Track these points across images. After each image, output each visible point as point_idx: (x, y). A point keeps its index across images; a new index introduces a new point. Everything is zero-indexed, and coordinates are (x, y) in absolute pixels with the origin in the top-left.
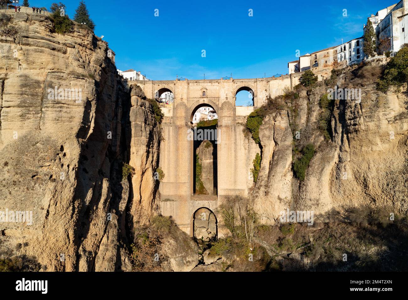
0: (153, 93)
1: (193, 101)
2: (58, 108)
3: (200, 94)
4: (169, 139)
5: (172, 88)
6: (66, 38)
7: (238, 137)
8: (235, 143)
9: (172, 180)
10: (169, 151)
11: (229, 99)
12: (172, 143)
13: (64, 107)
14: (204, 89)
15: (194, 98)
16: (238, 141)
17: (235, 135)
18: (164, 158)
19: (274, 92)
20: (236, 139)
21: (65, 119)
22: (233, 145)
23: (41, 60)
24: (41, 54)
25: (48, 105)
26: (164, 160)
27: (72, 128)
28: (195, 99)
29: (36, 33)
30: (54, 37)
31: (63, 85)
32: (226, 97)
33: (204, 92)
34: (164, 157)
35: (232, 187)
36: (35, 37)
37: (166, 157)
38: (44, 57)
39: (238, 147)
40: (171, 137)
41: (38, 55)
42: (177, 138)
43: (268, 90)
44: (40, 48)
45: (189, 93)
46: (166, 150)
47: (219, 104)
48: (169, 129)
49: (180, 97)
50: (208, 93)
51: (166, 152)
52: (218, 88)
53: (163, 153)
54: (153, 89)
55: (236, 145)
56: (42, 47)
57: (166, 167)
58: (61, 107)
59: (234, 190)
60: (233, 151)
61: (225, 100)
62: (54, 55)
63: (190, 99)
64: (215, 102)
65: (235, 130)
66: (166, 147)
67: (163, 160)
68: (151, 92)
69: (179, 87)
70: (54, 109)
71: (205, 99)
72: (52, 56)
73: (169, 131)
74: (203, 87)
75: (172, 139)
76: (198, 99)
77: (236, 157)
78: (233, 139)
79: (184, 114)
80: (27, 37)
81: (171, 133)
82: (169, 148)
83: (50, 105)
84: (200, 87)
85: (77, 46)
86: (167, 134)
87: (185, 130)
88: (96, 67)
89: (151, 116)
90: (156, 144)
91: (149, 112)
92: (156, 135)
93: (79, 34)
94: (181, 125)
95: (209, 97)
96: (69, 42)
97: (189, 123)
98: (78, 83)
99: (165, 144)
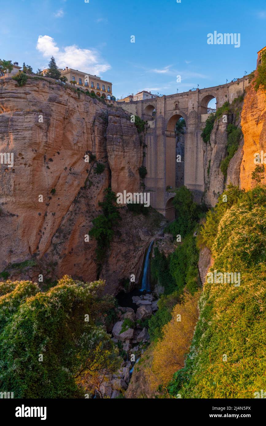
1: (169, 113)
3: (174, 106)
4: (151, 145)
5: (155, 104)
6: (25, 89)
7: (199, 142)
8: (197, 147)
9: (153, 176)
10: (151, 155)
11: (195, 109)
12: (153, 148)
14: (177, 102)
16: (199, 145)
17: (197, 140)
19: (231, 97)
20: (197, 144)
22: (195, 148)
23: (10, 105)
32: (193, 107)
33: (177, 104)
35: (194, 183)
37: (149, 158)
39: (199, 150)
40: (152, 143)
42: (156, 144)
43: (227, 95)
45: (166, 107)
47: (187, 114)
48: (150, 138)
49: (160, 111)
50: (180, 105)
51: (149, 156)
52: (187, 100)
55: (197, 148)
56: (9, 98)
57: (149, 167)
59: (195, 185)
60: (195, 154)
61: (192, 110)
63: (167, 112)
64: (184, 112)
65: (197, 135)
66: (149, 152)
67: (147, 162)
68: (141, 109)
69: (159, 102)
71: (177, 111)
73: (151, 139)
75: (153, 145)
77: (197, 158)
78: (195, 144)
79: (161, 125)
80: (1, 94)
81: (152, 141)
82: (151, 152)
84: (174, 101)
85: (33, 92)
86: (149, 141)
87: (162, 138)
88: (49, 103)
89: (128, 129)
90: (135, 149)
91: (125, 126)
92: (134, 143)
93: (34, 84)
94: (159, 134)
95: (180, 108)
96: (27, 91)
97: (165, 132)
98: (29, 116)
99: (148, 150)
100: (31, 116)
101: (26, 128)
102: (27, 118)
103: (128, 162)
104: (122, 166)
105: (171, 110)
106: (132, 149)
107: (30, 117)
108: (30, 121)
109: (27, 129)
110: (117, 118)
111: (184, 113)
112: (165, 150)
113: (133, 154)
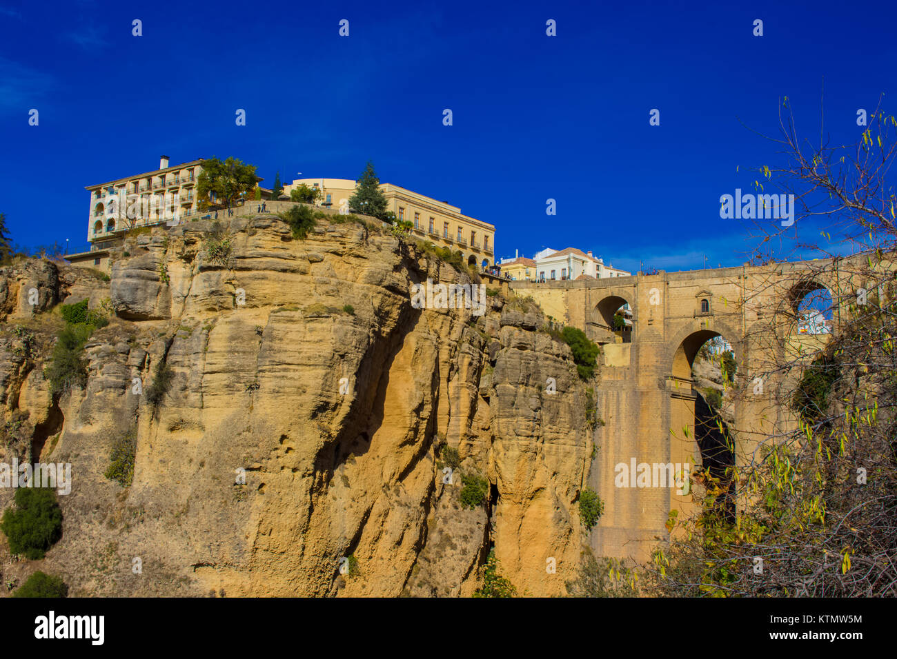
0: (588, 308)
1: (678, 324)
2: (279, 372)
3: (696, 305)
4: (618, 420)
5: (630, 295)
6: (307, 247)
9: (625, 521)
10: (618, 451)
11: (763, 318)
12: (625, 432)
13: (290, 369)
14: (704, 294)
15: (682, 318)
18: (607, 467)
21: (290, 390)
23: (264, 292)
24: (263, 281)
25: (264, 368)
26: (607, 472)
27: (301, 405)
28: (683, 320)
29: (258, 249)
30: (288, 249)
31: (291, 332)
33: (705, 301)
34: (607, 464)
36: (254, 256)
37: (611, 463)
38: (268, 286)
40: (623, 415)
41: (258, 284)
42: (636, 417)
44: (262, 272)
45: (668, 305)
46: (611, 449)
47: (739, 331)
48: (620, 396)
49: (648, 316)
50: (714, 305)
51: (611, 454)
52: (737, 291)
53: (604, 454)
54: (588, 300)
56: (265, 269)
57: (610, 490)
58: (285, 370)
61: (755, 320)
62: (284, 281)
63: (671, 321)
64: (731, 324)
65: (778, 398)
66: (611, 442)
68: (583, 306)
69: (646, 291)
70: (273, 374)
71: (705, 320)
72: (282, 283)
73: (618, 402)
74: (702, 289)
75: (624, 423)
76: (689, 320)
79: (655, 359)
80: (244, 258)
81: (622, 407)
82: (619, 443)
83: (268, 367)
84: (696, 290)
85: (330, 256)
86: (613, 407)
87: (657, 398)
88: (368, 289)
89: (557, 368)
90: (573, 432)
91: (547, 359)
92: (571, 412)
93: (333, 234)
94: (648, 386)
95: (715, 313)
96: (314, 253)
97: (667, 381)
98: (318, 326)
99: (607, 434)
100: (324, 325)
101: (309, 358)
102: (312, 330)
103: (555, 474)
104: (537, 484)
105: (684, 317)
106: (566, 430)
107: (323, 329)
108: (321, 341)
109: (312, 362)
110: (528, 333)
111: (729, 329)
112: (667, 439)
113: (568, 448)
